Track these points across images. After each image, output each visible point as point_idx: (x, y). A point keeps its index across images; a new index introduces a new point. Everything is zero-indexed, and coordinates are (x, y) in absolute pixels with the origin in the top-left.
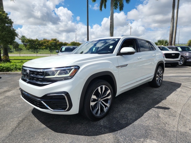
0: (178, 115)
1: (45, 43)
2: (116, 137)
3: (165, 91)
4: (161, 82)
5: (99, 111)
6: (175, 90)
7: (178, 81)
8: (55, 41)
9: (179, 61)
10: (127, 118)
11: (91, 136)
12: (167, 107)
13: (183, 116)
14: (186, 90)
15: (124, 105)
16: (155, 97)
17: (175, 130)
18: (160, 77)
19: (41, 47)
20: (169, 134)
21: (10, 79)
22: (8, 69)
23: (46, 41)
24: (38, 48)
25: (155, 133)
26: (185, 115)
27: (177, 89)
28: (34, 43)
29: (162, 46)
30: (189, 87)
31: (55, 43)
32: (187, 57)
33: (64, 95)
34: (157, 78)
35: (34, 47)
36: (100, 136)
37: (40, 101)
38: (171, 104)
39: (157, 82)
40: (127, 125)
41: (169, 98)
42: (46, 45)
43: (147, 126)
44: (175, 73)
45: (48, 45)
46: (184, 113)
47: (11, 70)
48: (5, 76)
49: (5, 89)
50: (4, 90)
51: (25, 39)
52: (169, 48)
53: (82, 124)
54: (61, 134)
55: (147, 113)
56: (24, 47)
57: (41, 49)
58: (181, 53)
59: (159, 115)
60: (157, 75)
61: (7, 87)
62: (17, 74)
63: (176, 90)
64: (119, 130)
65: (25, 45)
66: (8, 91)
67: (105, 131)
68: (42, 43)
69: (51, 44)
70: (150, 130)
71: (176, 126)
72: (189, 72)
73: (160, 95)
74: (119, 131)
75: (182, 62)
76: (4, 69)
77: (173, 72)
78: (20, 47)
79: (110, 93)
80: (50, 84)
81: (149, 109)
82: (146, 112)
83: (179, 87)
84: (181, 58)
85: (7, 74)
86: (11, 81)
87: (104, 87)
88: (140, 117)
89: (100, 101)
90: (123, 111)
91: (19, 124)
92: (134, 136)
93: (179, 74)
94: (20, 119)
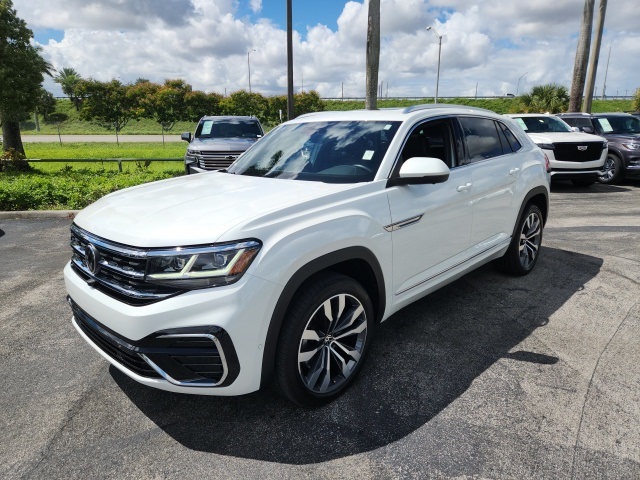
0: (582, 386)
1: (143, 95)
2: (381, 469)
3: (547, 291)
4: (534, 257)
5: (328, 376)
6: (578, 287)
7: (590, 247)
8: (176, 90)
9: (600, 168)
10: (417, 398)
11: (301, 463)
12: (549, 354)
13: (598, 391)
14: (617, 285)
15: (410, 347)
16: (512, 314)
17: (571, 443)
18: (532, 240)
19: (132, 110)
20: (550, 457)
21: (33, 239)
22: (24, 202)
23: (145, 88)
24: (121, 114)
25: (503, 455)
26: (604, 388)
27: (588, 280)
28: (105, 94)
29: (547, 114)
30: (627, 273)
31: (178, 96)
32: (630, 153)
33: (212, 337)
34: (522, 244)
35: (108, 109)
36: (328, 463)
37: (134, 351)
38: (564, 343)
39: (522, 259)
40: (417, 421)
41: (557, 317)
42: (146, 104)
43: (480, 427)
44: (584, 215)
45: (153, 102)
46: (605, 380)
47: (36, 204)
48: (17, 227)
49: (20, 277)
50: (15, 284)
51: (76, 82)
52: (571, 122)
53: (272, 417)
54: (205, 453)
55: (482, 376)
56: (74, 110)
57: (129, 116)
58: (609, 140)
59: (522, 385)
60: (523, 236)
61: (26, 272)
62: (54, 218)
63: (583, 288)
64: (391, 442)
65: (77, 103)
66: (30, 286)
67: (344, 443)
68: (135, 96)
69: (165, 100)
70: (489, 442)
71: (574, 429)
72: (634, 209)
73: (530, 308)
74: (389, 447)
75: (610, 173)
76: (11, 202)
77: (579, 210)
78: (58, 109)
79: (361, 315)
80: (167, 298)
81: (488, 362)
82: (478, 375)
83: (594, 274)
84: (608, 159)
85: (20, 216)
86: (38, 246)
87: (342, 298)
88: (458, 395)
89: (329, 343)
90: (403, 368)
91: (70, 416)
92: (436, 464)
93: (596, 219)
94: (75, 397)
